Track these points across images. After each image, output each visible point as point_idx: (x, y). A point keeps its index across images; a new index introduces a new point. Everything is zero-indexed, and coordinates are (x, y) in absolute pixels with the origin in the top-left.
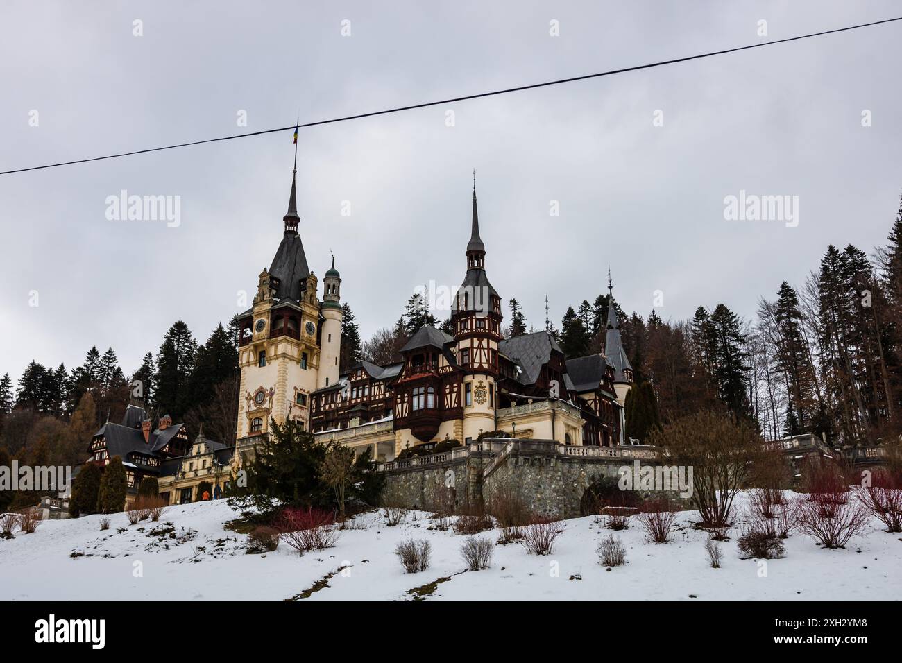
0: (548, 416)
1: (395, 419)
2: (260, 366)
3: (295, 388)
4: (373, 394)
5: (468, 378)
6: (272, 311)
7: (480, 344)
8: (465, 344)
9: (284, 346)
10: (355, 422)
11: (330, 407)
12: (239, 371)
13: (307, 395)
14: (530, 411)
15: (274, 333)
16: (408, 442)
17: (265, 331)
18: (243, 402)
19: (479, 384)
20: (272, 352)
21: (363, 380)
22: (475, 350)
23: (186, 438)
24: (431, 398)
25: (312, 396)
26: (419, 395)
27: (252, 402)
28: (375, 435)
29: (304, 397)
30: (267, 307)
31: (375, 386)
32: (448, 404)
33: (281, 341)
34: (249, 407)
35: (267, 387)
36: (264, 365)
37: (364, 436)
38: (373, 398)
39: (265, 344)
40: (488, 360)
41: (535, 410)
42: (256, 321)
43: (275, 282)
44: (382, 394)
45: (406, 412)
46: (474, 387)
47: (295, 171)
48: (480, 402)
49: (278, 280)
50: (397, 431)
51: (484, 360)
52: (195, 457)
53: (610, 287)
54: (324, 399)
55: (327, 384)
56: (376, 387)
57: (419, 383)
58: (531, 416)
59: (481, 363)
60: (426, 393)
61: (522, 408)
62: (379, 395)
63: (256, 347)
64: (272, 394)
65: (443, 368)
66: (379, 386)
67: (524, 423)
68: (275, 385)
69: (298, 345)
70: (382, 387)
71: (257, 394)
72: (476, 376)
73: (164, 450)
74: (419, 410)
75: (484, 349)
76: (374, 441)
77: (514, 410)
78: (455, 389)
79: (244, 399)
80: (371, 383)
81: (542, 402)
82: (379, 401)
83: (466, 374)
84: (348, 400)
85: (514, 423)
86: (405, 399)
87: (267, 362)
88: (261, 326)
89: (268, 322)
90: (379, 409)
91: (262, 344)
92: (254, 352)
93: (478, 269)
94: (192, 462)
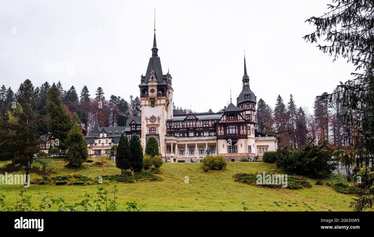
0: (274, 142)
1: (218, 136)
2: (151, 107)
4: (197, 125)
5: (249, 125)
6: (158, 86)
7: (253, 113)
8: (248, 112)
10: (191, 134)
11: (177, 127)
14: (267, 139)
15: (159, 95)
16: (223, 144)
17: (155, 94)
18: (143, 120)
19: (252, 128)
20: (158, 102)
22: (252, 115)
24: (237, 130)
25: (167, 121)
26: (232, 128)
27: (148, 121)
28: (207, 140)
30: (156, 84)
31: (198, 122)
32: (242, 133)
33: (163, 99)
34: (147, 122)
35: (156, 116)
37: (202, 140)
38: (197, 126)
39: (156, 99)
41: (269, 139)
42: (150, 89)
44: (201, 125)
45: (223, 133)
47: (155, 30)
48: (253, 134)
50: (218, 140)
52: (101, 138)
54: (173, 123)
55: (171, 118)
56: (199, 123)
57: (231, 124)
58: (268, 141)
59: (254, 120)
60: (235, 128)
61: (264, 137)
62: (200, 125)
63: (150, 99)
64: (159, 119)
65: (240, 120)
66: (200, 122)
67: (265, 143)
68: (160, 115)
69: (166, 101)
70: (202, 123)
71: (151, 118)
72: (252, 125)
74: (232, 134)
76: (207, 142)
77: (260, 138)
78: (245, 128)
79: (144, 119)
80: (197, 121)
81: (272, 137)
82: (201, 128)
83: (249, 123)
84: (185, 125)
85: (261, 142)
86: (222, 129)
87: (155, 106)
88: (152, 91)
89: (156, 90)
90: (200, 131)
91: (154, 98)
92: (149, 101)
93: (248, 86)
94: (100, 140)
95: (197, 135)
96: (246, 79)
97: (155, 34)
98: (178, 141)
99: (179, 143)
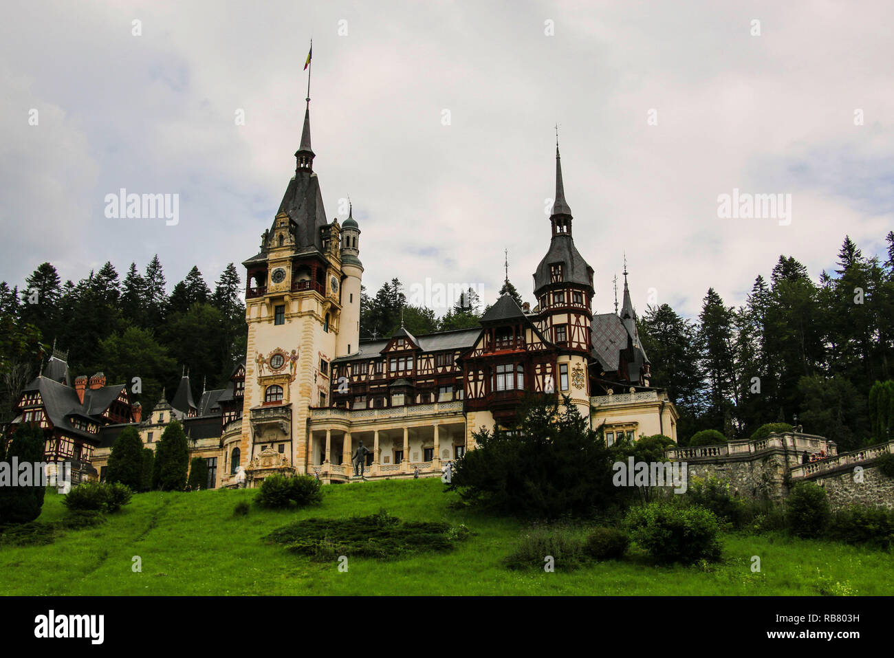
0: (657, 409)
1: (466, 399)
2: (275, 324)
3: (319, 353)
4: (419, 368)
5: (564, 359)
6: (294, 260)
7: (578, 320)
8: (560, 319)
9: (311, 303)
10: (398, 400)
11: (359, 379)
12: (246, 328)
13: (329, 362)
14: (633, 402)
15: (297, 287)
16: (484, 426)
17: (286, 283)
18: (251, 364)
19: (576, 367)
20: (294, 307)
21: (405, 351)
22: (573, 327)
23: (127, 403)
24: (520, 378)
25: (333, 364)
26: (505, 373)
27: (265, 365)
28: (435, 416)
29: (326, 363)
30: (288, 254)
31: (421, 359)
32: (539, 386)
33: (307, 297)
34: (261, 371)
35: (288, 349)
36: (282, 323)
37: (421, 417)
38: (419, 373)
39: (287, 298)
40: (586, 340)
41: (639, 401)
42: (272, 270)
43: (292, 226)
44: (432, 369)
45: (481, 392)
46: (571, 369)
47: (308, 100)
48: (578, 387)
49: (295, 224)
50: (469, 414)
51: (582, 340)
52: (157, 425)
53: (625, 274)
54: (349, 369)
55: (349, 352)
56: (424, 361)
57: (504, 360)
58: (634, 406)
59: (579, 343)
60: (515, 373)
61: (622, 397)
62: (428, 370)
63: (272, 299)
64: (295, 358)
65: (532, 344)
66: (428, 360)
67: (626, 414)
68: (299, 348)
69: (323, 303)
70: (432, 361)
71: (273, 357)
72: (573, 357)
73: (105, 415)
74: (506, 392)
75: (581, 327)
76: (435, 423)
77: (611, 399)
78: (549, 370)
79: (253, 361)
80: (417, 355)
81: (648, 393)
82: (429, 376)
83: (562, 353)
84: (385, 372)
85: (612, 413)
86: (481, 377)
87: (286, 320)
88: (279, 276)
89: (289, 272)
90: (428, 386)
91: (282, 298)
92: (269, 306)
93: (568, 237)
94: (150, 431)
95: (418, 400)
96: (561, 218)
97: (307, 111)
98: (350, 424)
99: (355, 428)
